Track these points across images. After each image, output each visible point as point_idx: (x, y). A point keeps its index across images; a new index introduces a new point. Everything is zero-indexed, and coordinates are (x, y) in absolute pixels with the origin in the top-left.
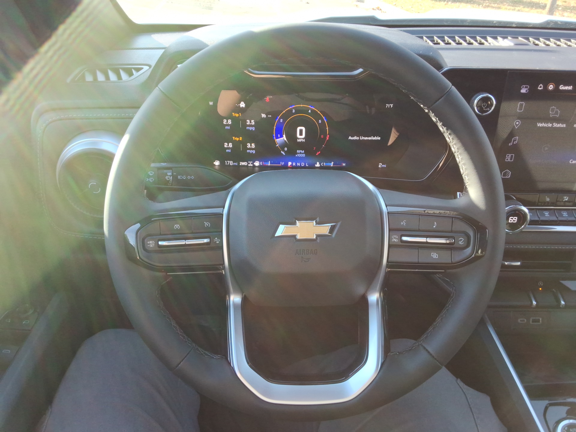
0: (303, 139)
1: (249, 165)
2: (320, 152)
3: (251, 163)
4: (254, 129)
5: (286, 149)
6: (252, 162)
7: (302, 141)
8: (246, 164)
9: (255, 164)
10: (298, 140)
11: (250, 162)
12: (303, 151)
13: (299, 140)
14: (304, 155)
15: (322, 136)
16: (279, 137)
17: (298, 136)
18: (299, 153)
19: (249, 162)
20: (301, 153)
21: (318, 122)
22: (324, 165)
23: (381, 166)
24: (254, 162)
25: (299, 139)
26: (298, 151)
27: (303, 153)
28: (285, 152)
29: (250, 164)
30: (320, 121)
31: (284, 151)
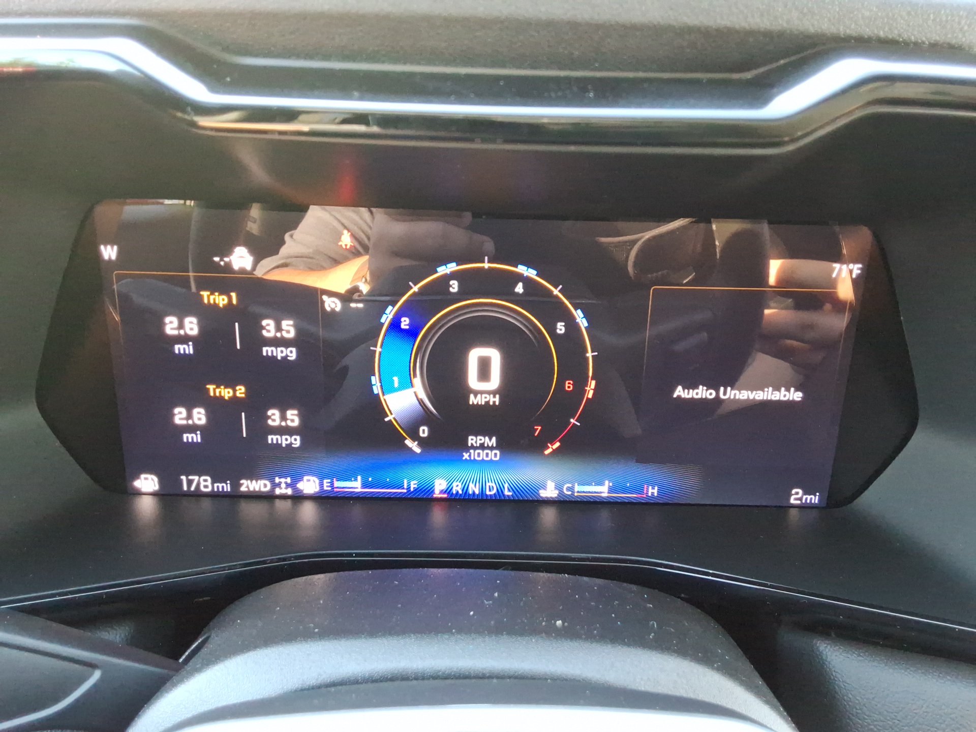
0: (494, 393)
1: (278, 491)
2: (558, 444)
3: (286, 483)
4: (292, 354)
5: (424, 432)
6: (289, 480)
7: (487, 403)
8: (265, 486)
9: (300, 486)
10: (472, 396)
11: (283, 480)
12: (490, 440)
13: (476, 397)
14: (496, 454)
15: (569, 386)
16: (396, 385)
17: (473, 380)
18: (475, 448)
19: (277, 480)
20: (482, 447)
21: (552, 333)
22: (573, 492)
23: (800, 499)
24: (297, 479)
25: (476, 393)
26: (472, 440)
27: (492, 448)
28: (422, 442)
29: (283, 485)
30: (561, 328)
31: (415, 436)
